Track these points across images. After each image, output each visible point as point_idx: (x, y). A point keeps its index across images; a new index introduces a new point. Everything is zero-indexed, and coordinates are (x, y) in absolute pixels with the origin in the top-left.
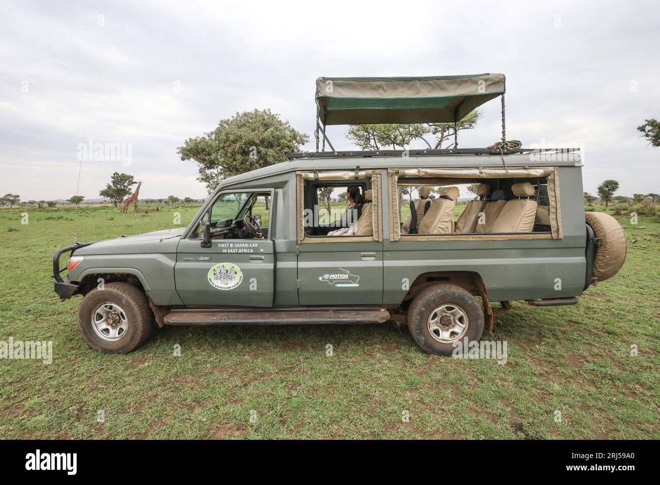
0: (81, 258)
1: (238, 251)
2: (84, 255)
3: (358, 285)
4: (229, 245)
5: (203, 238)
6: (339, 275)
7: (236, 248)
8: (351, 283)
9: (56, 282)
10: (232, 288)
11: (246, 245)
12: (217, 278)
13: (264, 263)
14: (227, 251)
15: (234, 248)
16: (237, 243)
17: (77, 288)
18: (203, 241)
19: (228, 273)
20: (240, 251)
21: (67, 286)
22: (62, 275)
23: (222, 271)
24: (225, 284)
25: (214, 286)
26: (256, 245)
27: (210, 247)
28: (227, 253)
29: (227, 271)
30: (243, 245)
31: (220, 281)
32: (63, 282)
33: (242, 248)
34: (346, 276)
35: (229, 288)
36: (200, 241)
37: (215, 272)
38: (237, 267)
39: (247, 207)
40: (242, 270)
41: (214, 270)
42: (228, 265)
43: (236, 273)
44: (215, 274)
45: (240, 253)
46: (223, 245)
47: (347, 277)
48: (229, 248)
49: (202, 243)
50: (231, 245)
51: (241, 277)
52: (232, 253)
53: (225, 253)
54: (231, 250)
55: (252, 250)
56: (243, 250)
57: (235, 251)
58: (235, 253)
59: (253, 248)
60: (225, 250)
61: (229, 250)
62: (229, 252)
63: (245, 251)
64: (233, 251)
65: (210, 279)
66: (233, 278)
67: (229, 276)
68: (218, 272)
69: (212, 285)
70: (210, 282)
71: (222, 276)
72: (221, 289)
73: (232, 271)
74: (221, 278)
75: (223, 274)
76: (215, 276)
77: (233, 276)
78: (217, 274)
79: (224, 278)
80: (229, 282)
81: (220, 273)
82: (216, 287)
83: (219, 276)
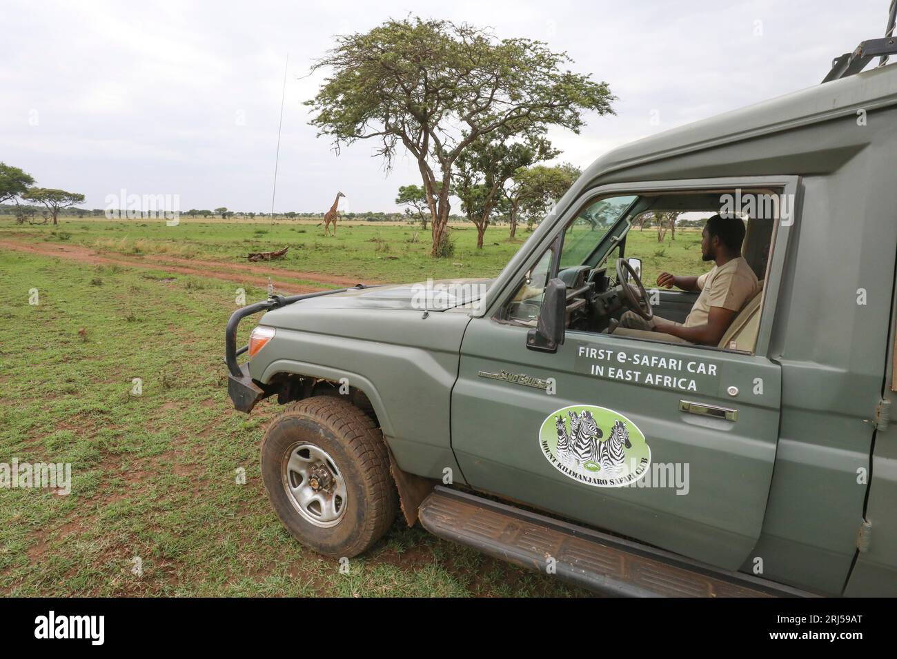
0: (269, 334)
1: (643, 377)
2: (275, 327)
4: (614, 356)
5: (534, 323)
7: (638, 368)
9: (230, 375)
10: (610, 485)
11: (673, 364)
12: (566, 445)
13: (732, 432)
14: (606, 372)
15: (628, 365)
16: (642, 353)
17: (260, 395)
18: (534, 332)
19: (603, 439)
20: (649, 379)
21: (245, 387)
22: (241, 361)
23: (585, 428)
24: (590, 469)
25: (555, 465)
26: (713, 369)
27: (554, 352)
28: (605, 378)
29: (600, 434)
30: (663, 363)
31: (574, 456)
32: (242, 376)
33: (655, 370)
35: (599, 482)
36: (525, 332)
37: (561, 427)
38: (633, 428)
39: (616, 238)
40: (650, 440)
41: (560, 422)
42: (606, 416)
43: (628, 445)
44: (560, 433)
45: (649, 386)
46: (593, 353)
48: (613, 362)
49: (530, 336)
50: (621, 357)
51: (644, 460)
52: (619, 381)
53: (598, 377)
54: (620, 371)
55: (693, 382)
56: (663, 379)
57: (633, 376)
58: (631, 383)
59: (699, 378)
60: (598, 367)
61: (610, 369)
62: (610, 376)
63: (667, 381)
64: (625, 376)
65: (545, 444)
66: (617, 458)
67: (604, 448)
68: (570, 428)
69: (551, 461)
70: (544, 451)
71: (581, 444)
72: (574, 478)
73: (615, 436)
74: (577, 448)
75: (587, 437)
76: (561, 437)
77: (619, 453)
78: (569, 435)
79: (588, 452)
80: (601, 464)
81: (577, 434)
82: (561, 470)
83: (573, 442)
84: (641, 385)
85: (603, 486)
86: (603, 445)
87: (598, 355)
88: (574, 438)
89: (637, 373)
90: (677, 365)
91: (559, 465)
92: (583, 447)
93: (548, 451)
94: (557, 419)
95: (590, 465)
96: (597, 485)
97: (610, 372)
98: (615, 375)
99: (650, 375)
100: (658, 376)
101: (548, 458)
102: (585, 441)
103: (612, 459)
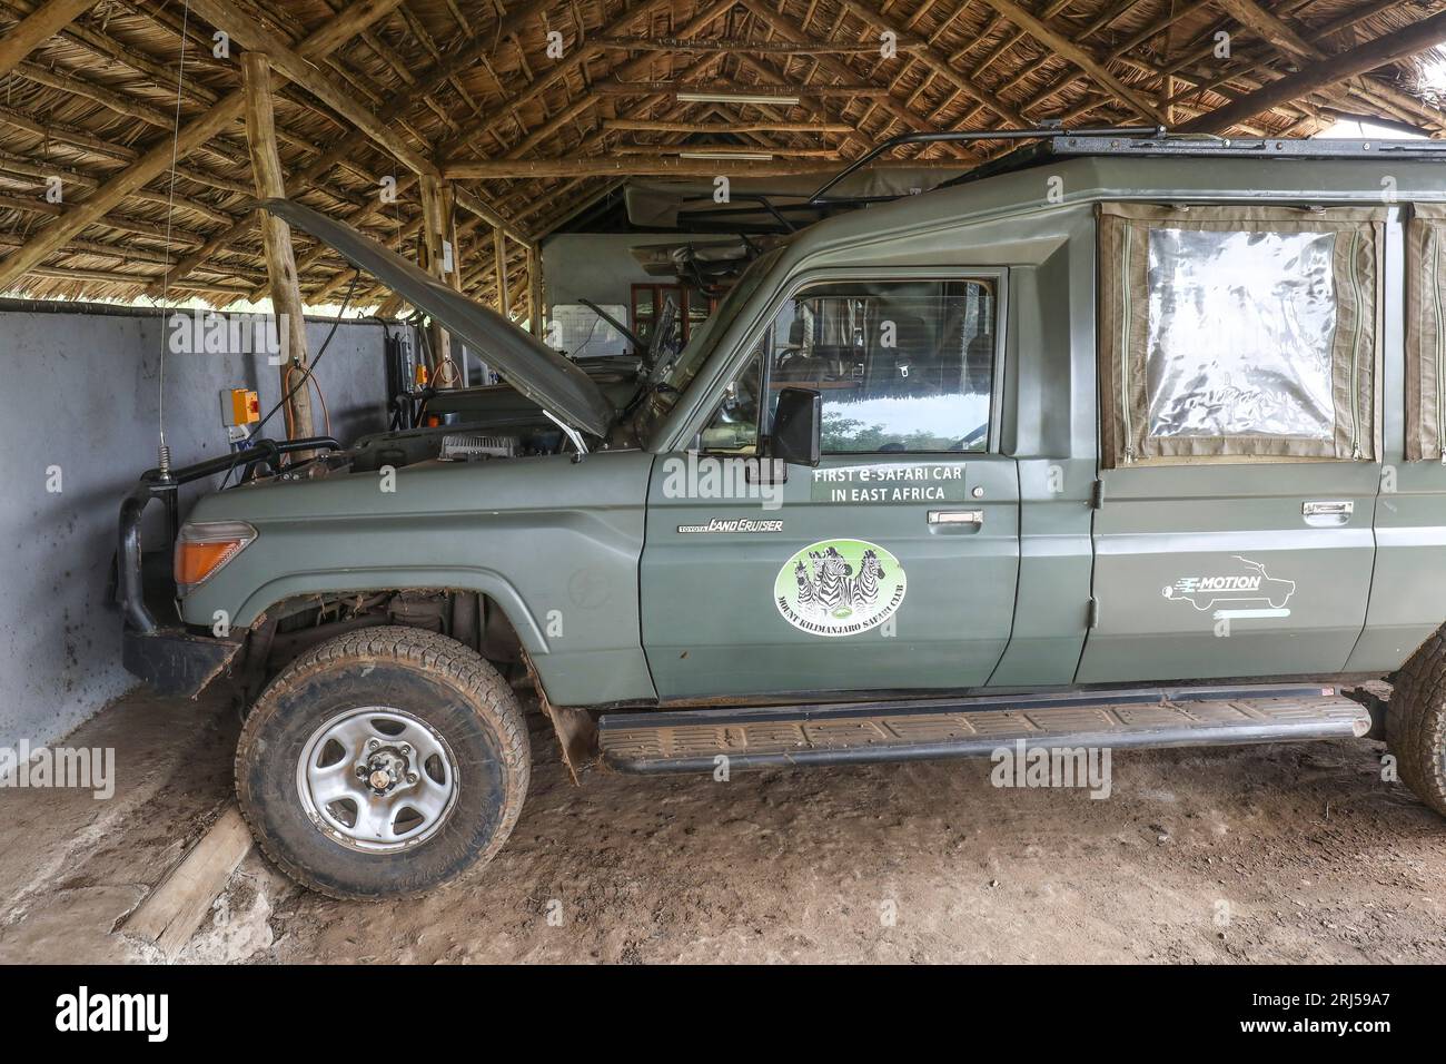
1: (889, 494)
3: (1286, 613)
4: (856, 475)
6: (1229, 579)
7: (882, 484)
8: (1265, 606)
10: (863, 629)
12: (809, 595)
14: (849, 494)
15: (872, 483)
19: (852, 577)
20: (896, 495)
23: (830, 568)
24: (839, 617)
25: (797, 624)
26: (957, 472)
27: (784, 481)
28: (849, 503)
29: (849, 569)
30: (908, 474)
31: (819, 606)
33: (903, 484)
34: (1253, 583)
35: (852, 628)
37: (801, 575)
38: (885, 555)
40: (903, 565)
41: (801, 568)
42: (851, 548)
43: (881, 575)
44: (801, 581)
45: (897, 503)
46: (832, 475)
47: (1257, 584)
48: (857, 483)
50: (864, 475)
51: (900, 588)
52: (865, 503)
53: (840, 504)
54: (865, 491)
55: (940, 489)
56: (910, 492)
57: (879, 494)
58: (879, 503)
59: (946, 483)
60: (839, 492)
61: (854, 491)
62: (854, 499)
63: (915, 493)
64: (871, 496)
65: (783, 601)
66: (870, 594)
67: (855, 586)
68: (812, 572)
69: (791, 621)
70: (781, 610)
71: (827, 589)
72: (820, 633)
73: (866, 569)
74: (823, 596)
75: (833, 578)
76: (802, 587)
77: (871, 587)
78: (812, 581)
79: (837, 596)
80: (853, 607)
81: (821, 577)
82: (804, 629)
83: (818, 589)
84: (889, 503)
85: (856, 632)
86: (853, 583)
87: (837, 476)
88: (819, 583)
89: (883, 491)
90: (923, 475)
91: (802, 623)
92: (830, 591)
93: (786, 608)
94: (795, 566)
95: (840, 612)
96: (849, 633)
97: (854, 495)
98: (859, 497)
99: (897, 490)
100: (905, 490)
101: (788, 618)
102: (832, 584)
103: (864, 597)
